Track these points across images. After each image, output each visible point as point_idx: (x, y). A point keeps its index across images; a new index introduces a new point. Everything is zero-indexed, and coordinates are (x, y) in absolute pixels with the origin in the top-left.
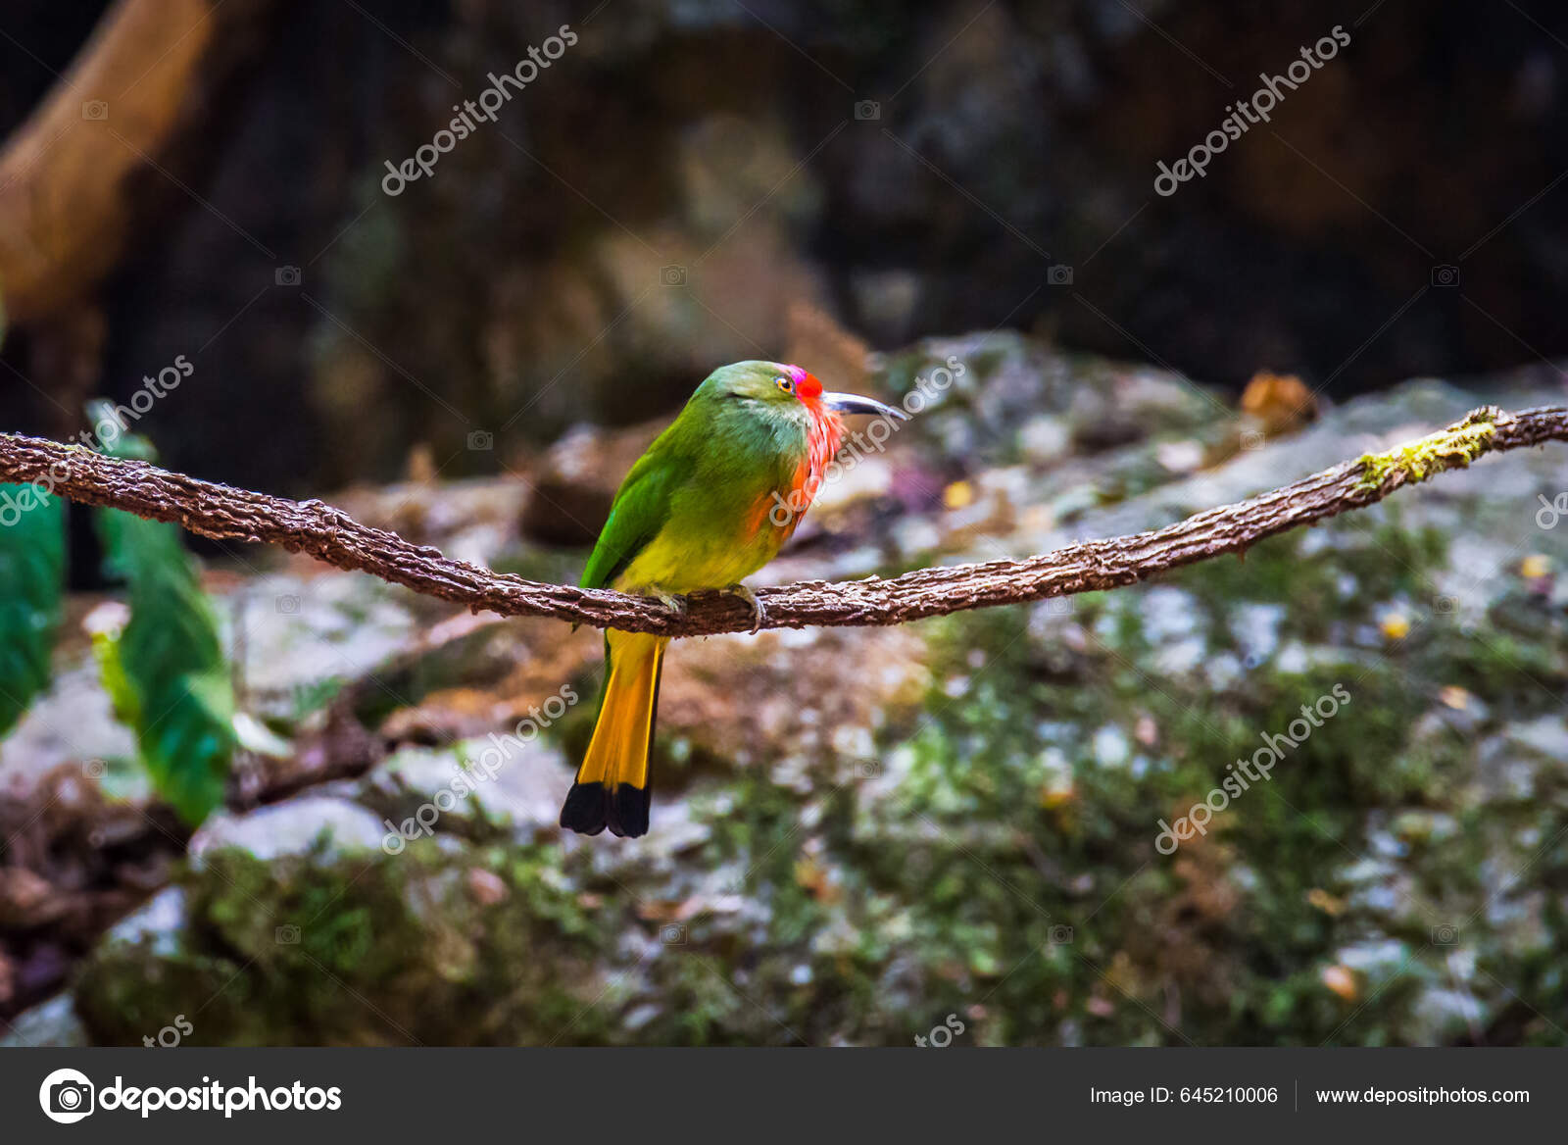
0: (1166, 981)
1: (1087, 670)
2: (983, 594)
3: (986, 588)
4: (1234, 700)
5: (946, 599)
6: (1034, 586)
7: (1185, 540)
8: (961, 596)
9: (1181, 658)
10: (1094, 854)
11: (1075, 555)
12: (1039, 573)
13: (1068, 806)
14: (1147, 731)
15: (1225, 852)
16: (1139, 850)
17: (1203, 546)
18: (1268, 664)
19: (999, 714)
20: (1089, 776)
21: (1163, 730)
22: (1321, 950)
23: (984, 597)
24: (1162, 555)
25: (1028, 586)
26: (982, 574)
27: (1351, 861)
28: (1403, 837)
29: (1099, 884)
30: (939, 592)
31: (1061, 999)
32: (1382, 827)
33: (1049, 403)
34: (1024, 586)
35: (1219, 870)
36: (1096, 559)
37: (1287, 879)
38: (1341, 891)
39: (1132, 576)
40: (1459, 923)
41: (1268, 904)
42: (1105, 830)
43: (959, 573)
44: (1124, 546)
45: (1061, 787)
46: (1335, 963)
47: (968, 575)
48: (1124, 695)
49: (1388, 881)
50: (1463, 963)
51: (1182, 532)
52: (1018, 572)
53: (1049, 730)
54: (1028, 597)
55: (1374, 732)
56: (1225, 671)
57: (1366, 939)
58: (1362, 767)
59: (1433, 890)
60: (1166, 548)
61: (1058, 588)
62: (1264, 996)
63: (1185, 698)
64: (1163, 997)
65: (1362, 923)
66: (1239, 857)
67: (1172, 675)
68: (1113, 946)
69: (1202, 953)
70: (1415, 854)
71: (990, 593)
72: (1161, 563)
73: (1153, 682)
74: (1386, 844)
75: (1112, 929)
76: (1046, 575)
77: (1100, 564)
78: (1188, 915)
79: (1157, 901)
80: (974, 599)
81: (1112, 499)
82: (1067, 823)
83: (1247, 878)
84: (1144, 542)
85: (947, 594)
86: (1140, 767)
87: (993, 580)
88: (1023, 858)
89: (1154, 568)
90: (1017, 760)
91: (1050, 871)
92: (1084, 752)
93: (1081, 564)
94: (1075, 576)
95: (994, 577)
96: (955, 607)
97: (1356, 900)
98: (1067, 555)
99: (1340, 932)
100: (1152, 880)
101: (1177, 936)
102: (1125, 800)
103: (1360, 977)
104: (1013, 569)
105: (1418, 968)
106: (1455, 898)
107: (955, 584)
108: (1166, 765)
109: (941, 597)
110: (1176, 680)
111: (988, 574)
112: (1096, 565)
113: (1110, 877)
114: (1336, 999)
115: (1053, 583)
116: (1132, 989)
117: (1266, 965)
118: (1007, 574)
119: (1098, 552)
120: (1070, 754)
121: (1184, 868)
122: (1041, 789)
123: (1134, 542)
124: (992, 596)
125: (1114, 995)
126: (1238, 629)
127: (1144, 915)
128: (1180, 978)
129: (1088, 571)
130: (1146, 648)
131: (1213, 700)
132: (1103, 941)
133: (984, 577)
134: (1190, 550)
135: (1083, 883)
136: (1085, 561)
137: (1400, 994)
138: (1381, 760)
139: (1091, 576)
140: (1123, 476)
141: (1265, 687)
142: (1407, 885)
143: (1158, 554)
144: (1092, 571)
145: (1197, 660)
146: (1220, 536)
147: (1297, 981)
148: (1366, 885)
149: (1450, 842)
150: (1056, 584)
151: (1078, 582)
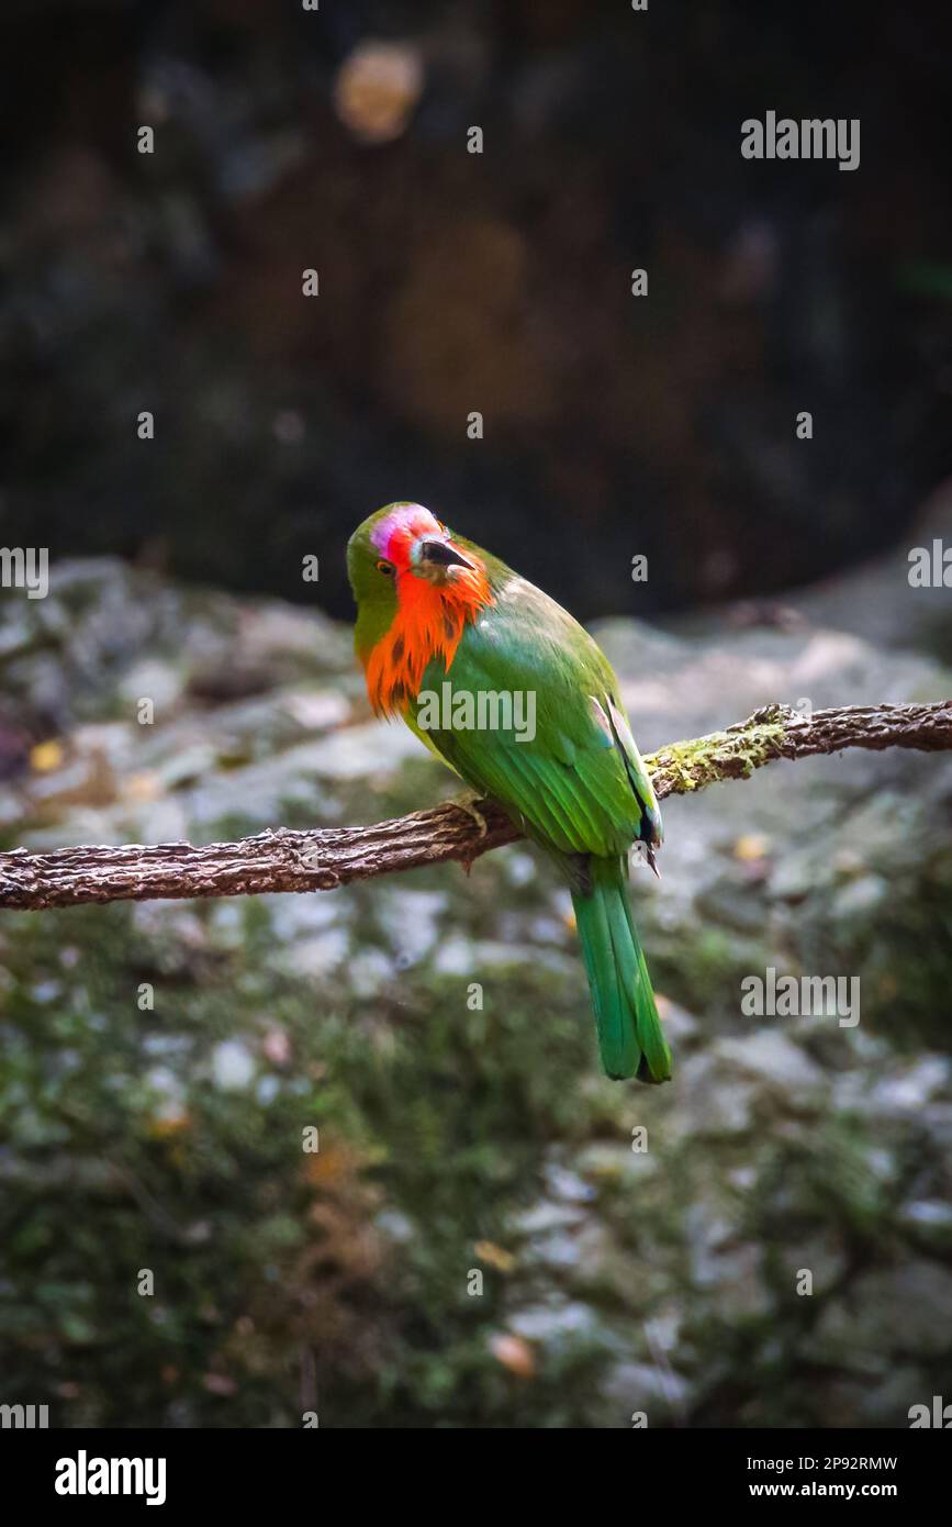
0: (299, 1353)
1: (203, 971)
2: (151, 883)
3: (156, 876)
4: (383, 1007)
5: (105, 884)
6: (214, 879)
7: (401, 841)
8: (123, 883)
9: (319, 956)
10: (212, 1196)
11: (267, 846)
12: (221, 864)
13: (178, 1138)
14: (277, 1046)
15: (372, 1194)
16: (269, 1190)
17: (422, 850)
18: (426, 963)
19: (97, 1023)
20: (207, 1101)
21: (296, 1044)
22: (490, 1314)
23: (152, 887)
24: (372, 857)
25: (207, 879)
26: (154, 858)
27: (528, 1205)
28: (589, 1177)
29: (217, 1229)
30: (99, 876)
31: (170, 1374)
32: (566, 1162)
33: (157, 645)
34: (202, 878)
35: (367, 1214)
36: (292, 854)
37: (448, 1226)
38: (513, 1243)
39: (333, 879)
40: (659, 1282)
41: (423, 1257)
42: (225, 1166)
43: (125, 854)
44: (327, 841)
45: (171, 1114)
46: (506, 1331)
47: (134, 858)
48: (248, 1002)
49: (572, 1230)
50: (663, 1332)
51: (399, 830)
52: (196, 860)
53: (156, 1044)
54: (204, 891)
55: (553, 1048)
56: (372, 972)
57: (545, 1303)
58: (539, 1090)
59: (627, 1242)
60: (377, 848)
61: (242, 884)
62: (420, 1370)
63: (323, 1007)
64: (296, 1372)
65: (541, 1284)
66: (389, 1201)
67: (306, 977)
68: (234, 1308)
69: (344, 1316)
70: (605, 1195)
71: (159, 882)
72: (368, 866)
73: (284, 986)
74: (569, 1186)
75: (233, 1288)
76: (229, 867)
77: (296, 862)
78: (327, 1270)
79: (289, 1254)
80: (140, 887)
81: (233, 763)
82: (178, 1157)
83: (400, 1226)
84: (350, 839)
85: (107, 878)
86: (268, 1089)
87: (164, 868)
88: (127, 1202)
89: (361, 871)
90: (117, 1081)
91: (158, 1216)
92: (199, 1071)
93: (272, 858)
94: (264, 873)
95: (167, 864)
96: (115, 895)
97: (529, 1256)
98: (257, 846)
99: (514, 1292)
100: (283, 1228)
101: (312, 1297)
102: (249, 1129)
103: (536, 1347)
104: (190, 856)
105: (609, 1338)
106: (655, 1253)
107: (119, 868)
108: (301, 1087)
109: (100, 881)
110: (312, 982)
111: (159, 859)
112: (291, 861)
113: (232, 1226)
114: (507, 1374)
115: (235, 878)
116: (257, 1362)
117: (421, 1333)
118: (182, 861)
119: (295, 846)
120: (183, 1075)
121: (321, 1213)
122: (146, 1115)
123: (338, 837)
124: (162, 887)
125: (236, 1368)
126: (388, 921)
127: (272, 1272)
128: (316, 1351)
129: (280, 868)
130: (276, 944)
131: (358, 1008)
132: (222, 1304)
133: (154, 862)
134: (407, 852)
135: (199, 1232)
136: (278, 855)
137: (588, 1367)
138: (562, 1083)
139: (284, 874)
140: (248, 735)
141: (422, 991)
142: (595, 1234)
143: (367, 854)
144: (285, 868)
145: (338, 959)
146: (444, 839)
147: (461, 1353)
148: (544, 1234)
149: (648, 1183)
150: (241, 880)
151: (268, 880)
